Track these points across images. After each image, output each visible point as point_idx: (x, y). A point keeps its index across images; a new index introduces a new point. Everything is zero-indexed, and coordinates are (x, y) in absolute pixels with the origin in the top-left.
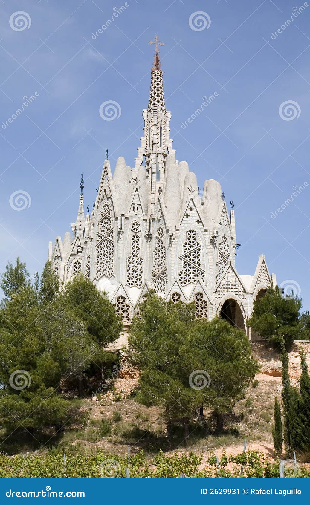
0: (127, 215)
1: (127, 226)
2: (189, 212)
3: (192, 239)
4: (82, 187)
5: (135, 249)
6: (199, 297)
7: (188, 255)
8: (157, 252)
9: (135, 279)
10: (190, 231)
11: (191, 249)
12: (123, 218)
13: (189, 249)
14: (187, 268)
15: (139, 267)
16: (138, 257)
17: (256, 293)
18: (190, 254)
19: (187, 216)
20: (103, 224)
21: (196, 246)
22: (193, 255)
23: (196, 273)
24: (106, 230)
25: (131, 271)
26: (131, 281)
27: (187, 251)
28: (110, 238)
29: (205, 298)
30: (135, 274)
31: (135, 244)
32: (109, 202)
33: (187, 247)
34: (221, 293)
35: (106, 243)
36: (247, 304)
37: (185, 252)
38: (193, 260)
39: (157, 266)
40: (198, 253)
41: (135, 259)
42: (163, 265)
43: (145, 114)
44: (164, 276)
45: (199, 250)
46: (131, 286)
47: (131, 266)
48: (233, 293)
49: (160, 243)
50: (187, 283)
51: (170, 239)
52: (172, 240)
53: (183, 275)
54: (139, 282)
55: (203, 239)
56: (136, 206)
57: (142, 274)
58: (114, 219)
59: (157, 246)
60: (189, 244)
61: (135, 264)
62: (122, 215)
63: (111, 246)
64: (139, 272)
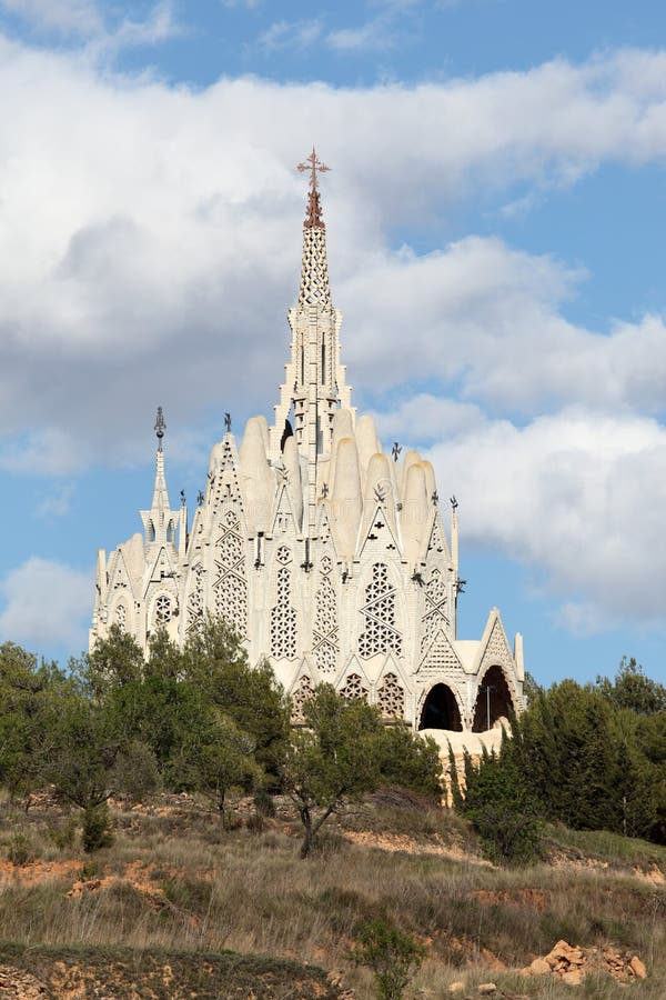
0: (269, 535)
1: (269, 554)
2: (375, 531)
3: (380, 579)
4: (160, 436)
5: (283, 593)
6: (391, 680)
7: (373, 605)
8: (321, 597)
9: (283, 646)
10: (377, 565)
11: (380, 595)
12: (262, 539)
13: (375, 596)
14: (373, 628)
15: (290, 624)
16: (289, 607)
17: (482, 674)
18: (377, 605)
19: (373, 537)
20: (226, 547)
21: (387, 591)
22: (383, 606)
23: (387, 637)
24: (231, 558)
25: (277, 632)
26: (277, 650)
27: (372, 599)
28: (240, 573)
29: (400, 683)
30: (283, 637)
31: (283, 584)
32: (235, 508)
33: (373, 592)
34: (426, 674)
35: (231, 580)
36: (466, 693)
37: (368, 600)
38: (382, 614)
39: (321, 624)
40: (390, 602)
41: (284, 611)
42: (331, 622)
43: (292, 316)
44: (333, 640)
45: (393, 597)
46: (277, 656)
47: (277, 623)
48: (443, 675)
49: (327, 583)
50: (372, 653)
51: (344, 578)
52: (347, 580)
53: (365, 641)
54: (290, 650)
55: (399, 578)
56: (284, 517)
57: (296, 637)
58: (245, 539)
59: (322, 587)
60: (375, 588)
61: (283, 619)
62: (261, 534)
63: (242, 588)
64: (290, 633)
